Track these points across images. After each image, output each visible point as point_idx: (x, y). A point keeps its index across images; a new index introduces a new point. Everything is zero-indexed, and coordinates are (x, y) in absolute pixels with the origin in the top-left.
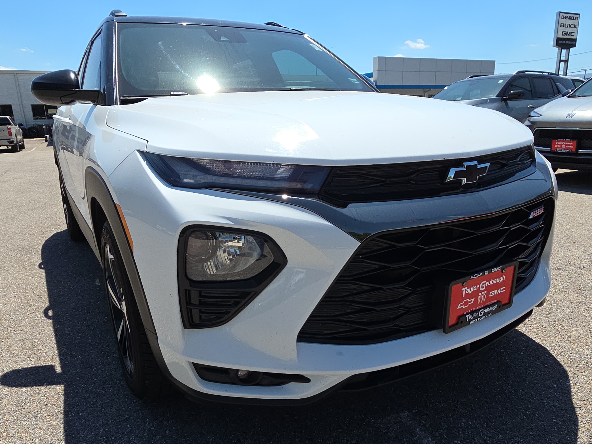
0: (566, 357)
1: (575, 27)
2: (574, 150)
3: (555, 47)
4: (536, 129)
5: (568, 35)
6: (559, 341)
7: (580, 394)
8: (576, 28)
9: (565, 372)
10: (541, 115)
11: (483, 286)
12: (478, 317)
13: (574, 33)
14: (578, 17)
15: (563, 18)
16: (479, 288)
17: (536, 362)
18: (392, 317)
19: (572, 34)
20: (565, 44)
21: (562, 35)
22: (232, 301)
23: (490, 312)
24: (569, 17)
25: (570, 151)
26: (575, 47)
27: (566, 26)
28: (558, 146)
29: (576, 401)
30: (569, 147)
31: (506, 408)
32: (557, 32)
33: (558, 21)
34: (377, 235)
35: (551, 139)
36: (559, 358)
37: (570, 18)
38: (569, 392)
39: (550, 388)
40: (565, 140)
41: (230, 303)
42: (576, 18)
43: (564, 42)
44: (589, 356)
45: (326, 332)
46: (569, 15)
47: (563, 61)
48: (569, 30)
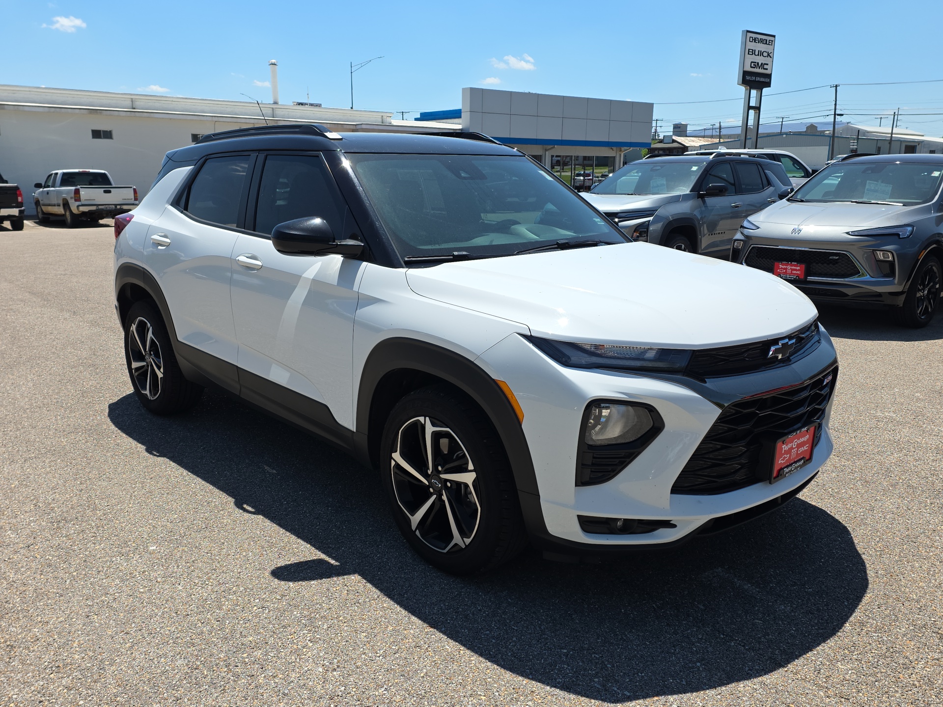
0: (843, 515)
1: (768, 55)
2: (802, 277)
3: (740, 85)
4: (752, 246)
5: (759, 68)
6: (833, 503)
7: (861, 544)
8: (770, 57)
9: (845, 528)
10: (758, 228)
11: (794, 444)
12: (791, 471)
13: (767, 64)
14: (772, 41)
15: (751, 40)
16: (792, 445)
17: (818, 522)
18: (732, 471)
19: (766, 67)
20: (755, 81)
21: (751, 67)
22: (618, 460)
23: (798, 467)
24: (761, 39)
25: (797, 278)
26: (770, 86)
27: (757, 53)
28: (781, 271)
29: (860, 548)
30: (795, 272)
31: (804, 559)
32: (743, 63)
33: (744, 44)
34: (732, 405)
35: (772, 260)
36: (837, 517)
37: (761, 41)
38: (853, 543)
39: (835, 541)
40: (791, 263)
41: (615, 463)
42: (769, 42)
43: (754, 78)
44: (862, 514)
45: (686, 485)
46: (760, 37)
47: (752, 108)
48: (760, 60)
